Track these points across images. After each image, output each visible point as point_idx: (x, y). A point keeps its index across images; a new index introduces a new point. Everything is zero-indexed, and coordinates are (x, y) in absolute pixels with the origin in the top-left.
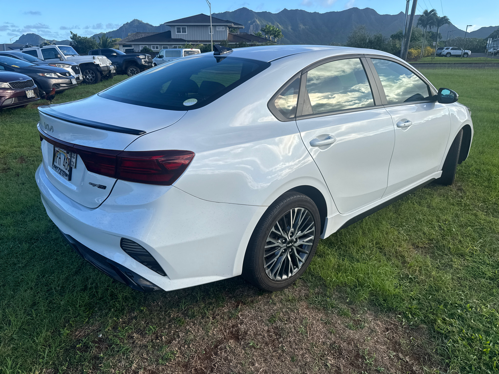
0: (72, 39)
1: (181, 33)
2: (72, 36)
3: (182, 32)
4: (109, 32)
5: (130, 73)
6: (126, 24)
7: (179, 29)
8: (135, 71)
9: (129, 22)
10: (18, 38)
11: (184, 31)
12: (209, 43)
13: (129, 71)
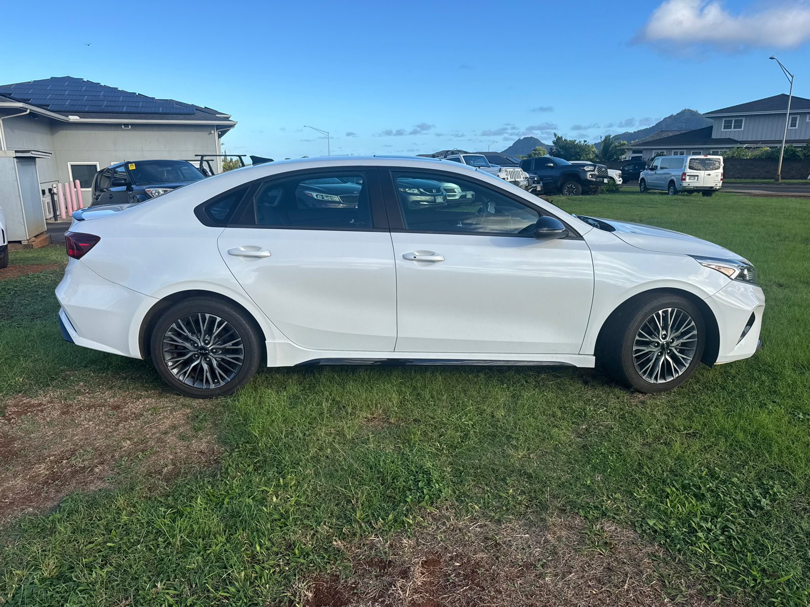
0: (554, 143)
1: (732, 129)
2: (555, 139)
3: (734, 128)
4: (638, 131)
5: (567, 191)
6: (668, 117)
7: (731, 122)
8: (575, 189)
9: (675, 114)
10: (511, 144)
11: (738, 125)
12: (778, 145)
13: (566, 189)
